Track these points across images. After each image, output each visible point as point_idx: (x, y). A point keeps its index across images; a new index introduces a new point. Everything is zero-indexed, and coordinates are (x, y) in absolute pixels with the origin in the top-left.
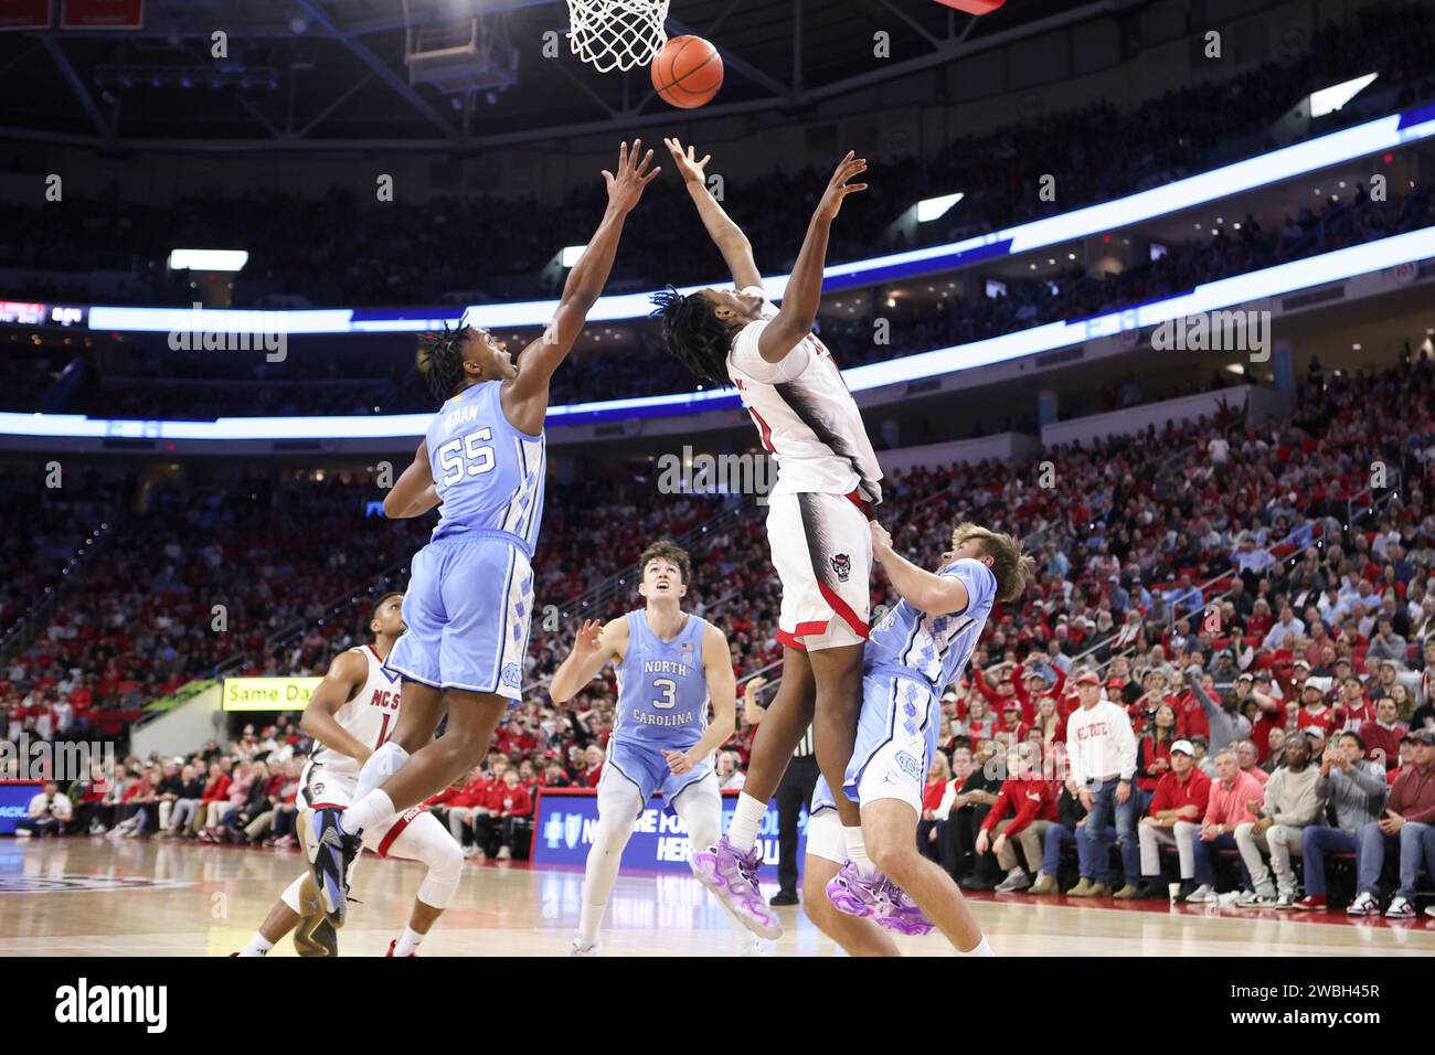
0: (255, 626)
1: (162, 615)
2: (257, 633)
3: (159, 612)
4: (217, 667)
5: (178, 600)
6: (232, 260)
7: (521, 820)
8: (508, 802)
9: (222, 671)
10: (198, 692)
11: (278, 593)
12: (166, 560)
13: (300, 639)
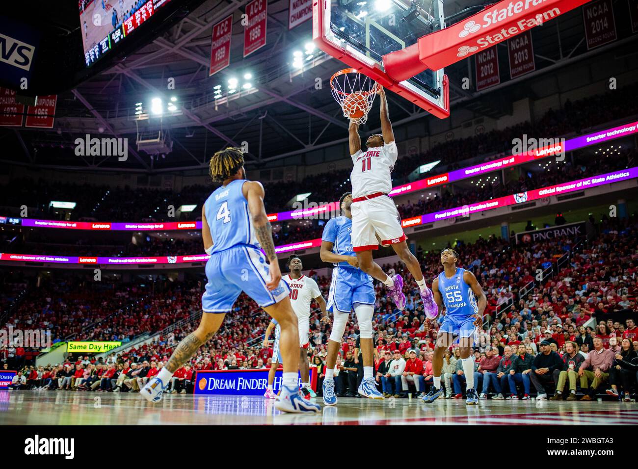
0: (78, 325)
1: (46, 321)
2: (78, 327)
3: (44, 320)
4: (66, 338)
5: (51, 316)
6: (71, 205)
7: (189, 381)
8: (185, 376)
9: (67, 339)
10: (59, 346)
11: (85, 314)
12: (47, 303)
13: (93, 329)
